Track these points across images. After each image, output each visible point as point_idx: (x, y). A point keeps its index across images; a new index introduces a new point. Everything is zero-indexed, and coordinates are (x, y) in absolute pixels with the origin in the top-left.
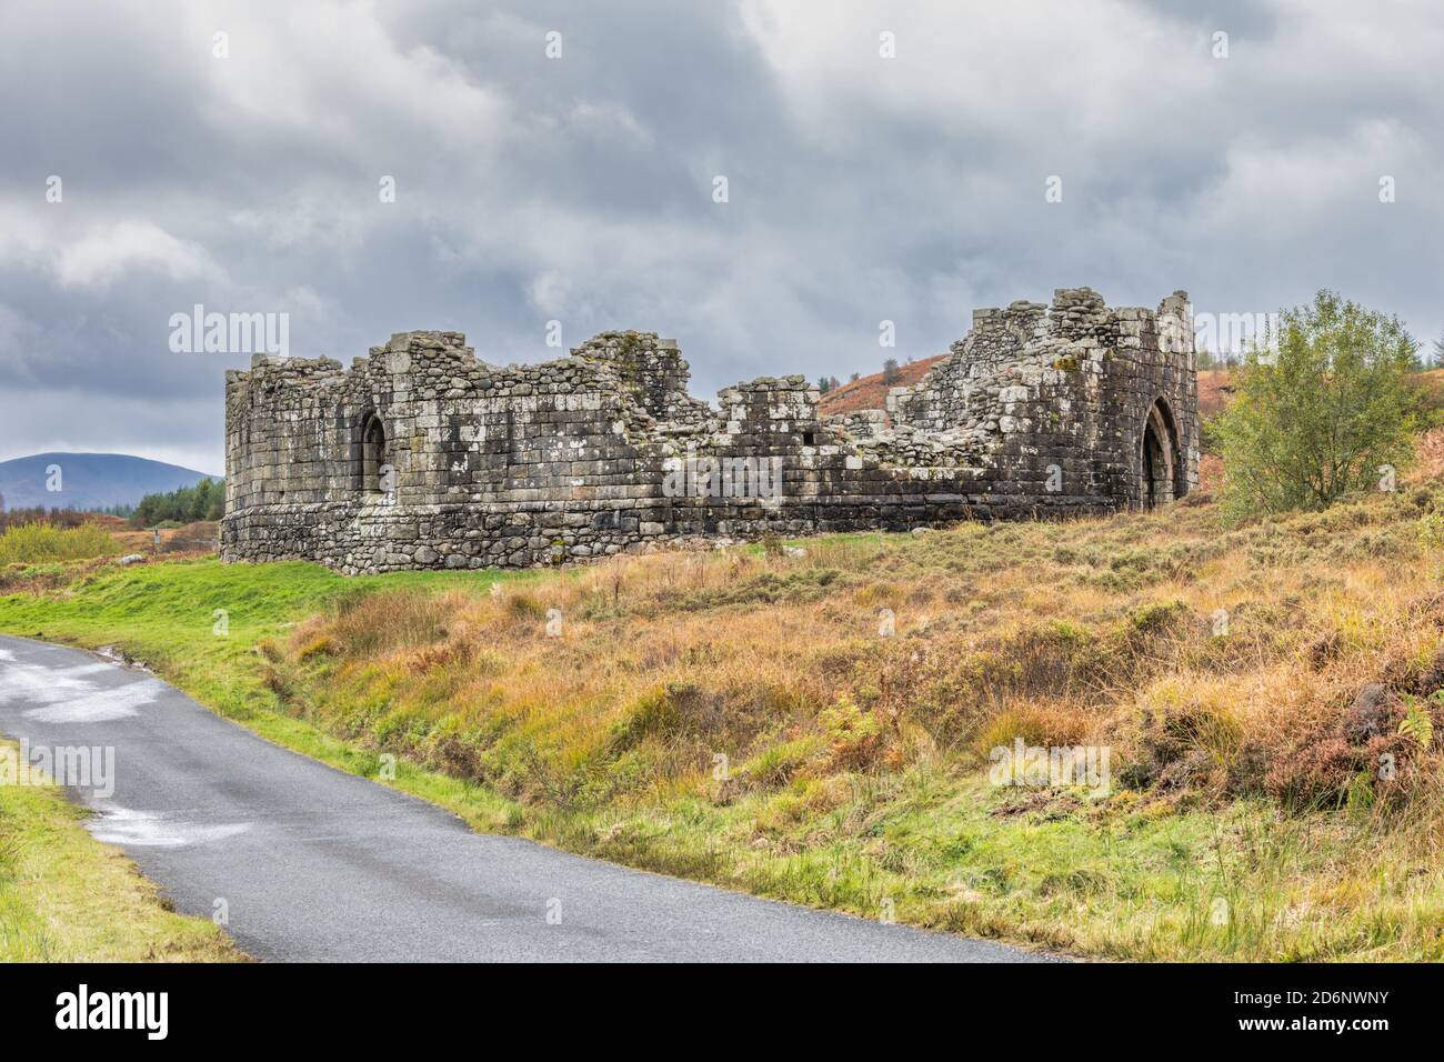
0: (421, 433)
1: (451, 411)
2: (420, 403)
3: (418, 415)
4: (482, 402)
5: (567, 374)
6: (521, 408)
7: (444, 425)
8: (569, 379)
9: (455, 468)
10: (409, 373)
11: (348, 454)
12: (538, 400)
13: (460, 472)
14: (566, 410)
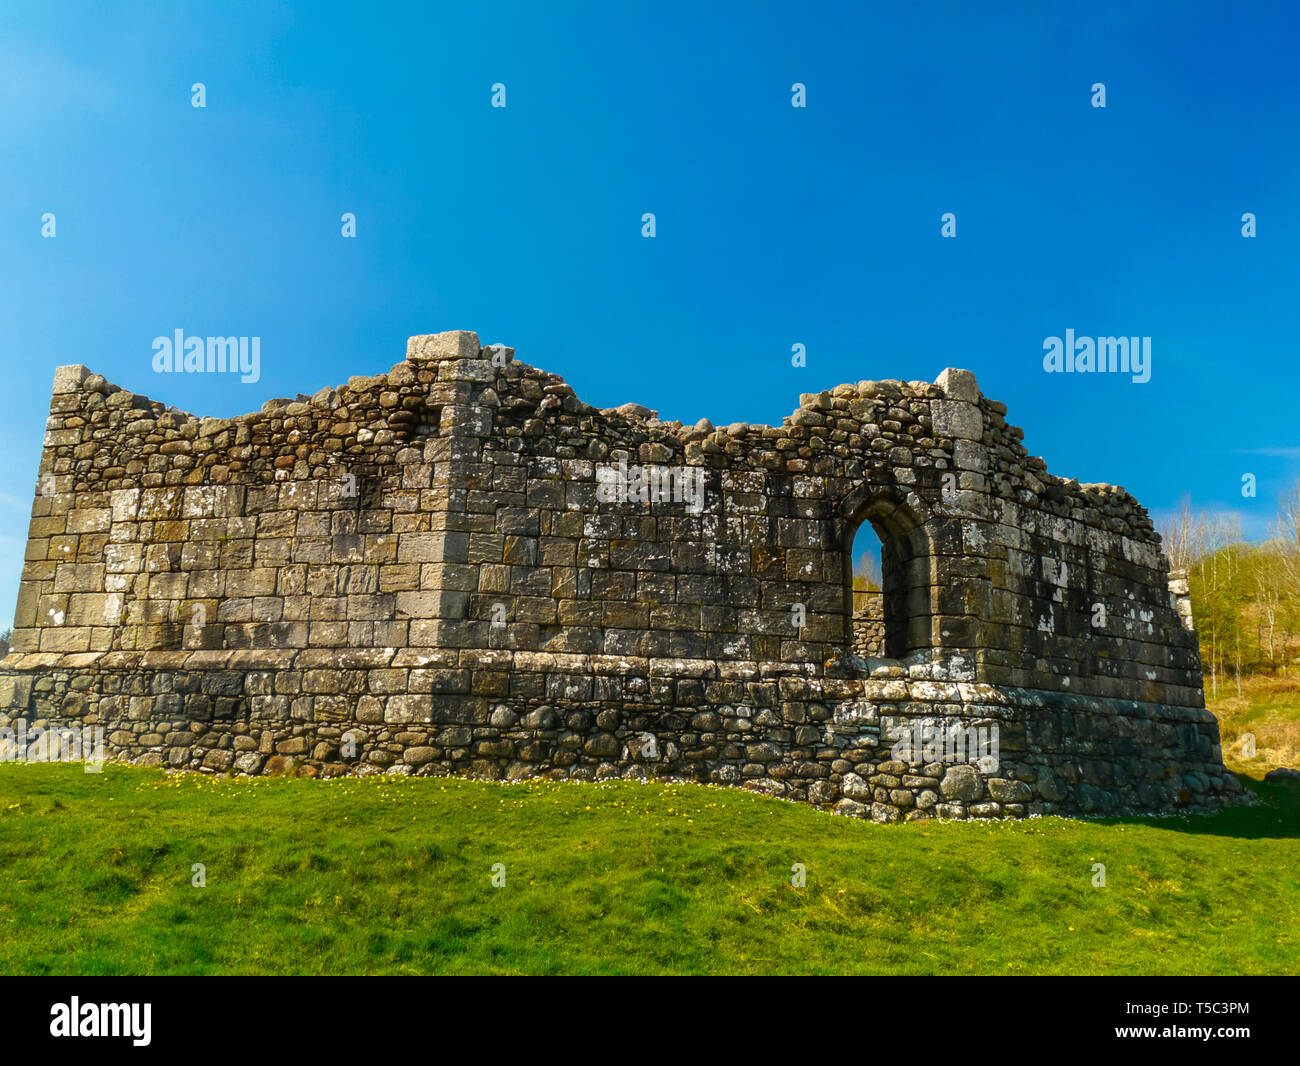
0: (1003, 553)
1: (1031, 527)
2: (999, 500)
3: (997, 521)
4: (1060, 524)
5: (1127, 509)
6: (1095, 544)
7: (1025, 548)
8: (1126, 518)
9: (1042, 627)
10: (982, 442)
11: (809, 568)
12: (1110, 538)
13: (1046, 633)
14: (1132, 561)
